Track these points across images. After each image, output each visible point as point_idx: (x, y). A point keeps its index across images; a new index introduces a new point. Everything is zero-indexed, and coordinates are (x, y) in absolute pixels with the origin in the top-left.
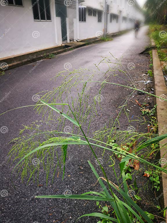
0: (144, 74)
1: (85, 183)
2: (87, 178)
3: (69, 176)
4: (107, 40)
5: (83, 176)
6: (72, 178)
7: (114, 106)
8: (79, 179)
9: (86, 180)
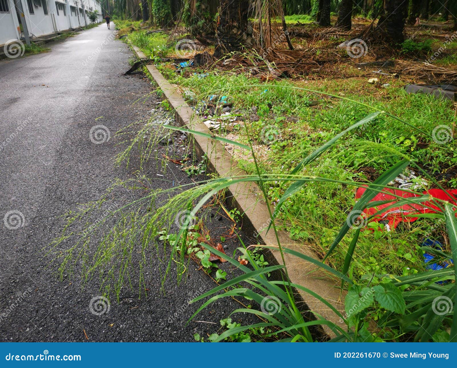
0: (153, 110)
1: (151, 322)
2: (151, 312)
3: (112, 325)
4: (35, 50)
5: (141, 313)
6: (121, 326)
7: (128, 173)
8: (134, 321)
9: (150, 315)
